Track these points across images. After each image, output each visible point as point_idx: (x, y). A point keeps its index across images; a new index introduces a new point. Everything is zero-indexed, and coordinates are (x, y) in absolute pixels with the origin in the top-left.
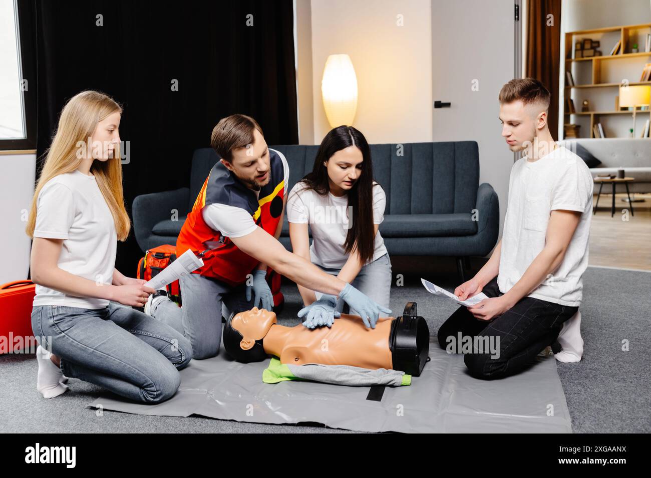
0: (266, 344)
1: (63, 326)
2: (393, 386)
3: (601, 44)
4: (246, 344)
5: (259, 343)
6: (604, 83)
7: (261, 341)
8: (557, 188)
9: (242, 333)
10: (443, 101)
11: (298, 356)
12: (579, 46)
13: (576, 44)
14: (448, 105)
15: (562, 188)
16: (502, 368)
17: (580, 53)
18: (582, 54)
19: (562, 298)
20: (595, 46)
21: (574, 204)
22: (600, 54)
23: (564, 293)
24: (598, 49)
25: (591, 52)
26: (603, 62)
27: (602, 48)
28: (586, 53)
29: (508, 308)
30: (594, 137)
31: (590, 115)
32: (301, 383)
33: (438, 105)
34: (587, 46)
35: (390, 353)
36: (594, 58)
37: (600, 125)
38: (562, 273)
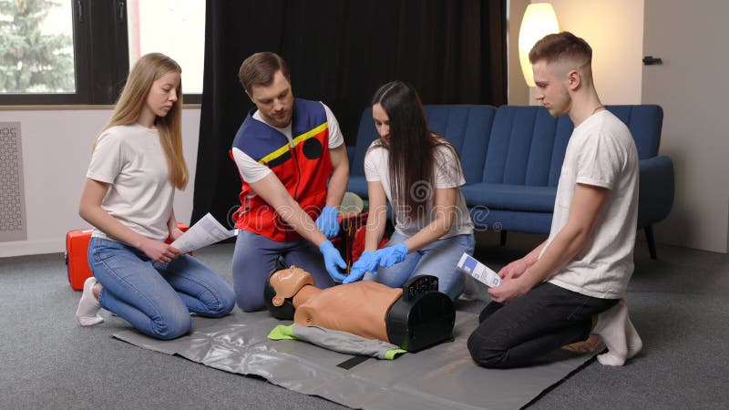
0: (295, 303)
1: (103, 256)
2: (377, 358)
4: (278, 301)
7: (290, 300)
8: (579, 157)
9: (276, 289)
10: (654, 57)
11: (309, 317)
14: (658, 61)
15: (583, 158)
16: (500, 356)
19: (586, 287)
21: (592, 177)
23: (586, 282)
29: (524, 292)
32: (301, 343)
33: (648, 61)
38: (588, 259)
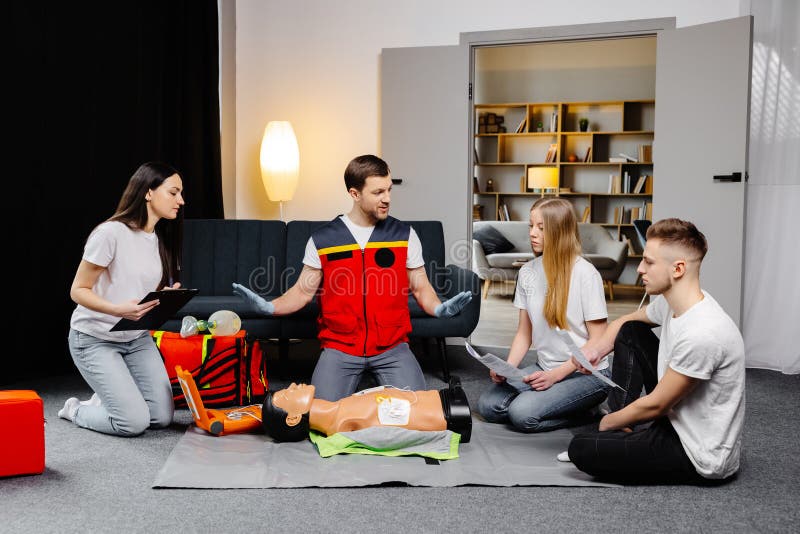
0: (312, 420)
3: (506, 119)
4: (293, 420)
5: (306, 417)
6: (509, 161)
11: (354, 426)
12: (483, 120)
13: (480, 118)
17: (483, 128)
18: (486, 128)
20: (499, 121)
22: (505, 131)
24: (502, 125)
25: (495, 128)
26: (507, 139)
27: (506, 124)
28: (490, 128)
30: (499, 219)
31: (495, 195)
34: (491, 121)
35: (446, 422)
36: (499, 135)
37: (505, 207)
